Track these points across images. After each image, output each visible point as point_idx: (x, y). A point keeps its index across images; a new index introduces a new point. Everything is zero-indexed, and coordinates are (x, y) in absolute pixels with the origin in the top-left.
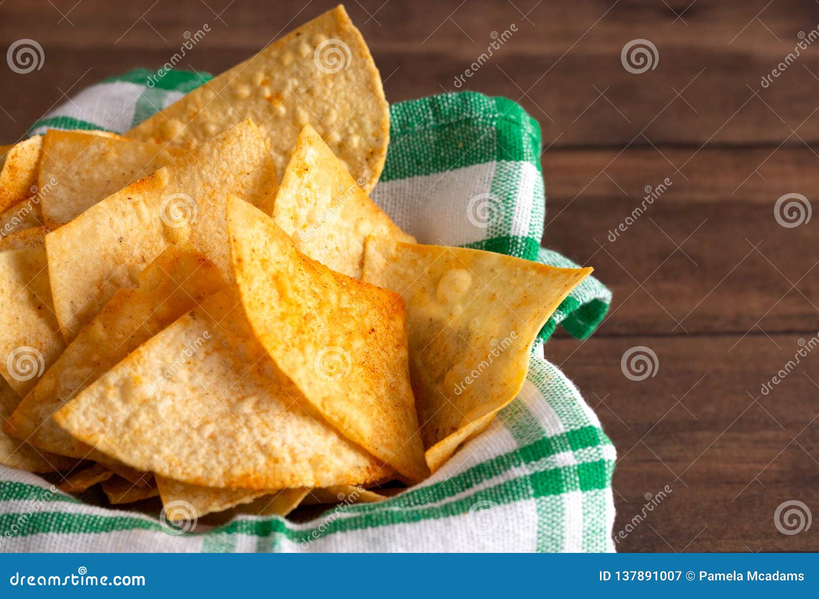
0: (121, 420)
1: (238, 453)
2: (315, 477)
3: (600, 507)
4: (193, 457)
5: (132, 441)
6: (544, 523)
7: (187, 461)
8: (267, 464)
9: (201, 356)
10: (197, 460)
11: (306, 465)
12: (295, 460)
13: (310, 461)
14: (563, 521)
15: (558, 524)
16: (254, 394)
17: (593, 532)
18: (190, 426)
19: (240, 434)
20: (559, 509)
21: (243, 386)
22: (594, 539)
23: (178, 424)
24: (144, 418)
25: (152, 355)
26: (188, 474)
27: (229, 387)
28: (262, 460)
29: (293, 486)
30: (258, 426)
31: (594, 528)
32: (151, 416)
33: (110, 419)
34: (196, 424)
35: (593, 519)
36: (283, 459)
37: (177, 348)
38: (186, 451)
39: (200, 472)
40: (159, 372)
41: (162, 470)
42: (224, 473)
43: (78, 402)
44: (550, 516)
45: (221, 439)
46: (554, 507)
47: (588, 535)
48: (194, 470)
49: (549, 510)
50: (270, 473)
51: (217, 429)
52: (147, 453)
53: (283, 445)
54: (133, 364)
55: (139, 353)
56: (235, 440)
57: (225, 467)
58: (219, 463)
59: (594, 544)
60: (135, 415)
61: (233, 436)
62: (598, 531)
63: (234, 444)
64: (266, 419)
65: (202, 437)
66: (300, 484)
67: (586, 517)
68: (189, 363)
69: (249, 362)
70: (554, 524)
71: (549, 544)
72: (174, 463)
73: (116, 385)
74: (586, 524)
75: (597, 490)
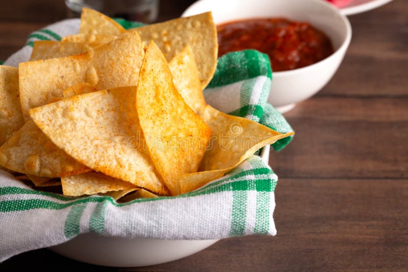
0: (58, 123)
1: (105, 156)
2: (136, 180)
3: (267, 199)
4: (84, 151)
5: (59, 134)
6: (236, 202)
7: (81, 152)
8: (116, 166)
9: (106, 110)
10: (86, 153)
11: (134, 173)
12: (129, 170)
13: (137, 173)
14: (246, 202)
15: (243, 204)
16: (123, 135)
17: (262, 211)
18: (89, 138)
19: (109, 149)
20: (245, 197)
21: (119, 130)
22: (262, 214)
23: (83, 135)
24: (69, 126)
25: (83, 100)
26: (79, 157)
27: (113, 128)
28: (115, 163)
29: (124, 180)
30: (119, 149)
31: (263, 209)
32: (72, 127)
33: (53, 121)
34: (92, 138)
35: (262, 204)
36: (125, 166)
37: (96, 102)
38: (82, 147)
39: (84, 158)
40: (84, 109)
41: (68, 151)
42: (95, 163)
43: (42, 108)
44: (239, 199)
45: (100, 148)
46: (242, 195)
47: (259, 212)
48: (83, 156)
49: (239, 196)
50: (116, 170)
51: (100, 144)
52: (64, 141)
53: (127, 161)
54: (73, 101)
55: (78, 97)
56: (106, 151)
57: (97, 160)
58: (95, 158)
59: (262, 217)
60: (66, 124)
61: (106, 149)
62: (264, 211)
63: (105, 152)
64: (124, 147)
65: (92, 145)
66: (128, 180)
67: (258, 203)
68: (99, 111)
69: (126, 121)
70: (242, 203)
71: (239, 213)
72: (74, 150)
73: (62, 108)
74: (258, 206)
75: (265, 192)
